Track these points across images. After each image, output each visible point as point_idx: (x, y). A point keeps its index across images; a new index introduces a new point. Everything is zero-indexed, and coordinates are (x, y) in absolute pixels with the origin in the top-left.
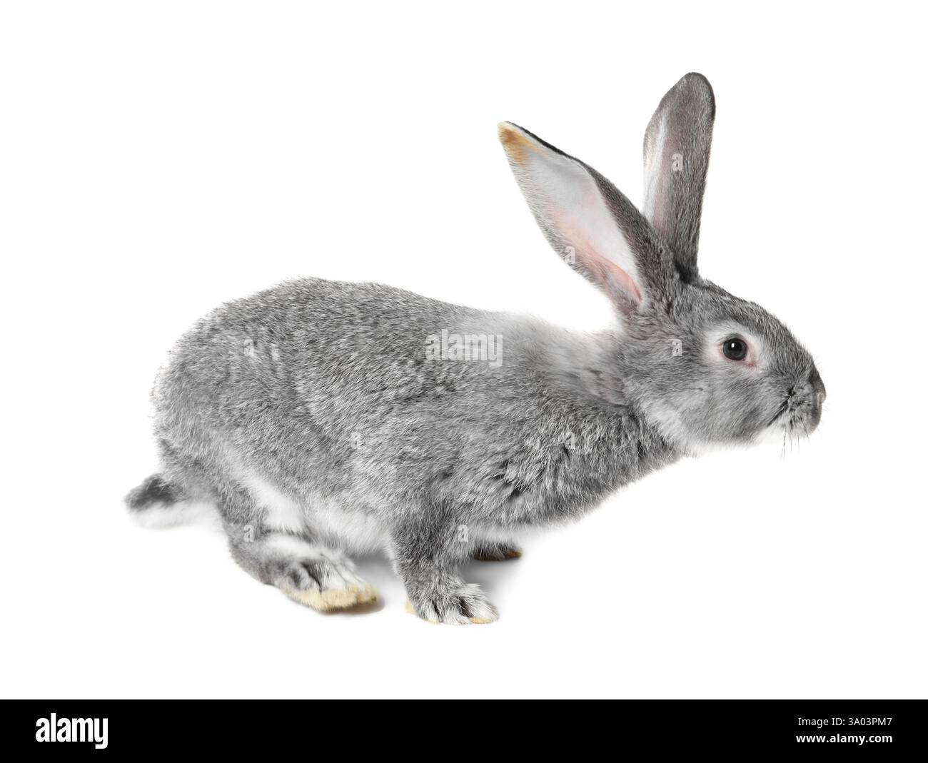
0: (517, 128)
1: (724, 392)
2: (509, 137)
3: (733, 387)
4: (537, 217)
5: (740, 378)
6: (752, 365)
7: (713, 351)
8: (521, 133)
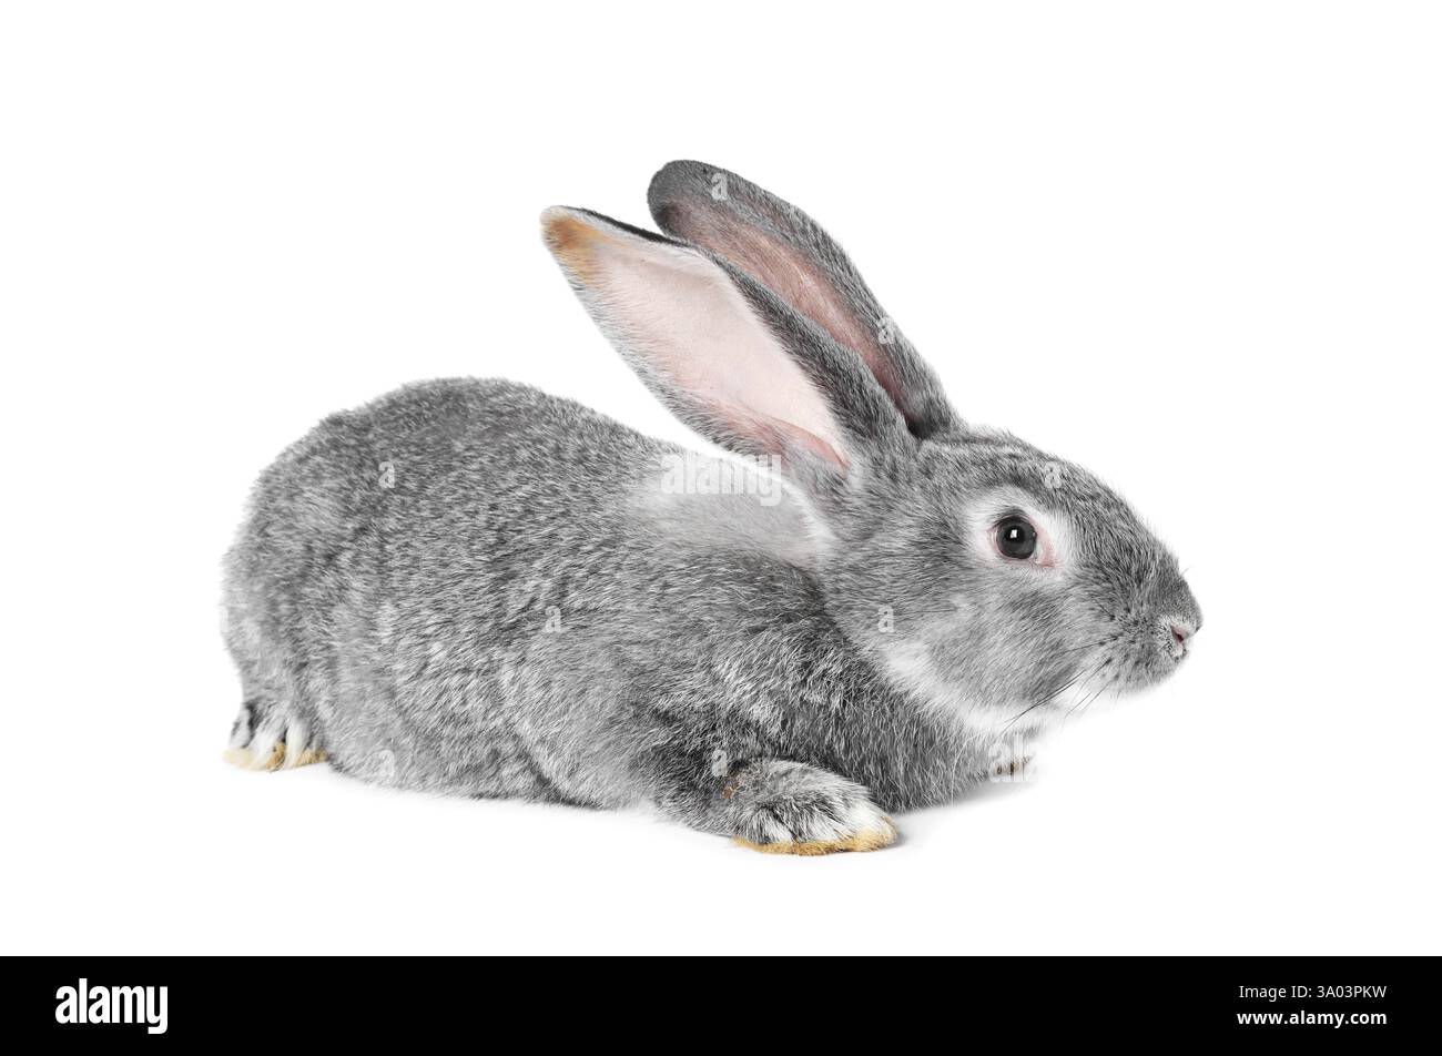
0: (574, 212)
1: (998, 616)
2: (565, 234)
3: (1014, 606)
4: (642, 372)
5: (1028, 589)
6: (1048, 565)
7: (981, 541)
8: (582, 218)
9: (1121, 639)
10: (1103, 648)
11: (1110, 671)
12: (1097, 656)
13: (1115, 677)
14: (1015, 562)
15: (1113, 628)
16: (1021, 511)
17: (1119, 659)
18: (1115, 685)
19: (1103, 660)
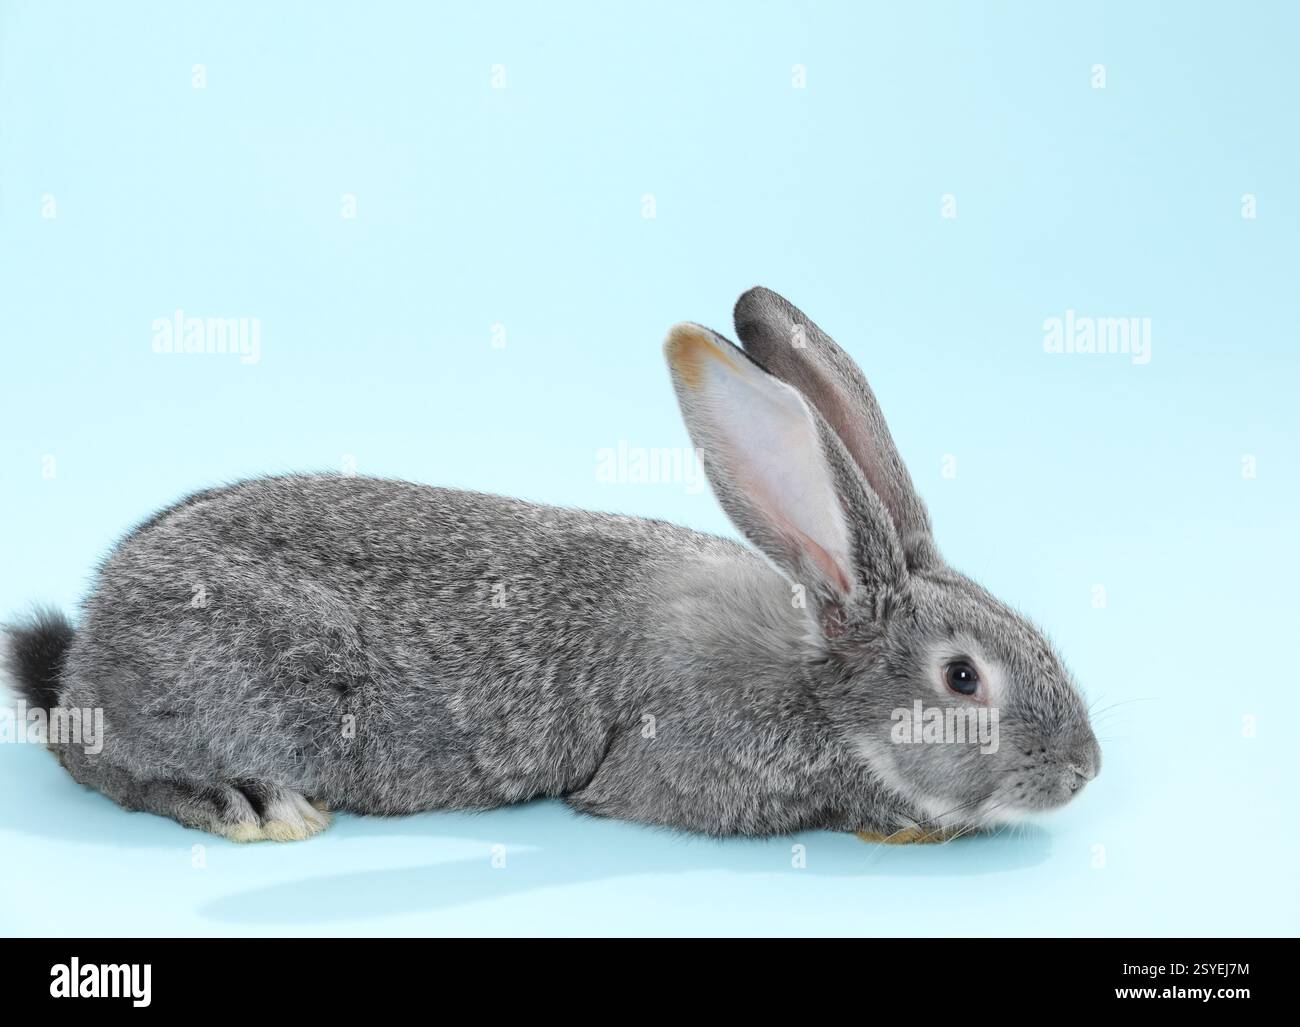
6: (984, 703)
9: (1032, 772)
11: (1019, 792)
13: (1023, 796)
14: (960, 697)
15: (1028, 761)
16: (969, 658)
17: (1027, 783)
18: (1021, 802)
19: (1016, 783)
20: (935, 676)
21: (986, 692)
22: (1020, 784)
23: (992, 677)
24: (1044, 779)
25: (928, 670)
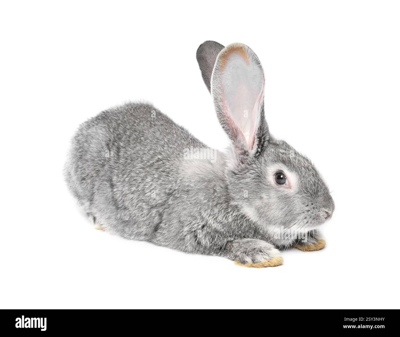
1: (274, 200)
3: (279, 198)
5: (282, 194)
6: (289, 187)
9: (309, 212)
10: (304, 214)
11: (305, 221)
12: (302, 216)
13: (307, 222)
14: (280, 185)
15: (307, 208)
16: (282, 171)
17: (308, 217)
18: (307, 225)
19: (304, 217)
20: (271, 179)
21: (289, 184)
22: (306, 218)
23: (292, 177)
24: (314, 214)
25: (268, 177)
